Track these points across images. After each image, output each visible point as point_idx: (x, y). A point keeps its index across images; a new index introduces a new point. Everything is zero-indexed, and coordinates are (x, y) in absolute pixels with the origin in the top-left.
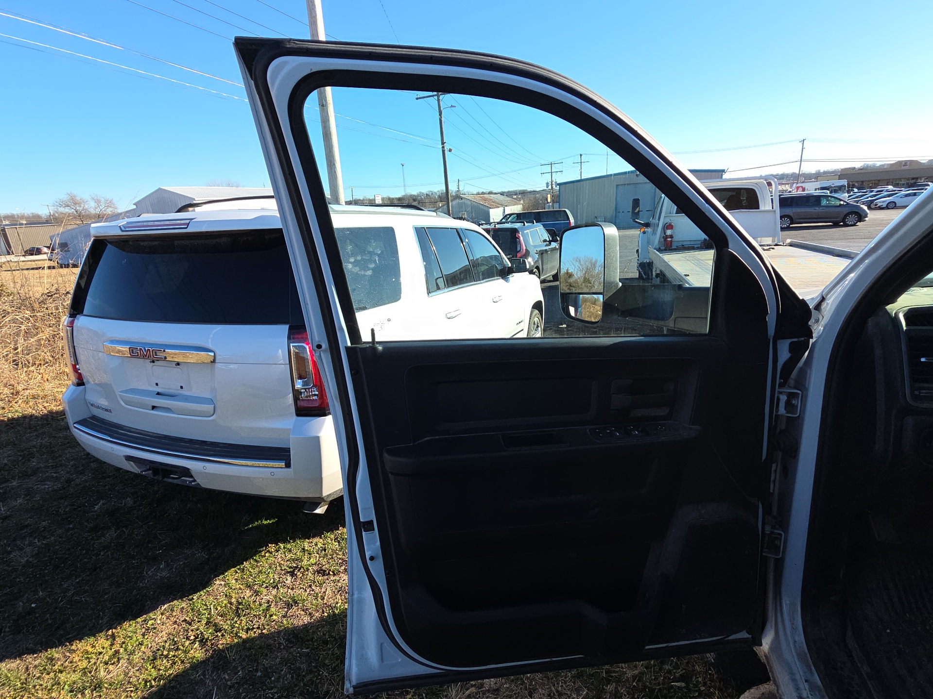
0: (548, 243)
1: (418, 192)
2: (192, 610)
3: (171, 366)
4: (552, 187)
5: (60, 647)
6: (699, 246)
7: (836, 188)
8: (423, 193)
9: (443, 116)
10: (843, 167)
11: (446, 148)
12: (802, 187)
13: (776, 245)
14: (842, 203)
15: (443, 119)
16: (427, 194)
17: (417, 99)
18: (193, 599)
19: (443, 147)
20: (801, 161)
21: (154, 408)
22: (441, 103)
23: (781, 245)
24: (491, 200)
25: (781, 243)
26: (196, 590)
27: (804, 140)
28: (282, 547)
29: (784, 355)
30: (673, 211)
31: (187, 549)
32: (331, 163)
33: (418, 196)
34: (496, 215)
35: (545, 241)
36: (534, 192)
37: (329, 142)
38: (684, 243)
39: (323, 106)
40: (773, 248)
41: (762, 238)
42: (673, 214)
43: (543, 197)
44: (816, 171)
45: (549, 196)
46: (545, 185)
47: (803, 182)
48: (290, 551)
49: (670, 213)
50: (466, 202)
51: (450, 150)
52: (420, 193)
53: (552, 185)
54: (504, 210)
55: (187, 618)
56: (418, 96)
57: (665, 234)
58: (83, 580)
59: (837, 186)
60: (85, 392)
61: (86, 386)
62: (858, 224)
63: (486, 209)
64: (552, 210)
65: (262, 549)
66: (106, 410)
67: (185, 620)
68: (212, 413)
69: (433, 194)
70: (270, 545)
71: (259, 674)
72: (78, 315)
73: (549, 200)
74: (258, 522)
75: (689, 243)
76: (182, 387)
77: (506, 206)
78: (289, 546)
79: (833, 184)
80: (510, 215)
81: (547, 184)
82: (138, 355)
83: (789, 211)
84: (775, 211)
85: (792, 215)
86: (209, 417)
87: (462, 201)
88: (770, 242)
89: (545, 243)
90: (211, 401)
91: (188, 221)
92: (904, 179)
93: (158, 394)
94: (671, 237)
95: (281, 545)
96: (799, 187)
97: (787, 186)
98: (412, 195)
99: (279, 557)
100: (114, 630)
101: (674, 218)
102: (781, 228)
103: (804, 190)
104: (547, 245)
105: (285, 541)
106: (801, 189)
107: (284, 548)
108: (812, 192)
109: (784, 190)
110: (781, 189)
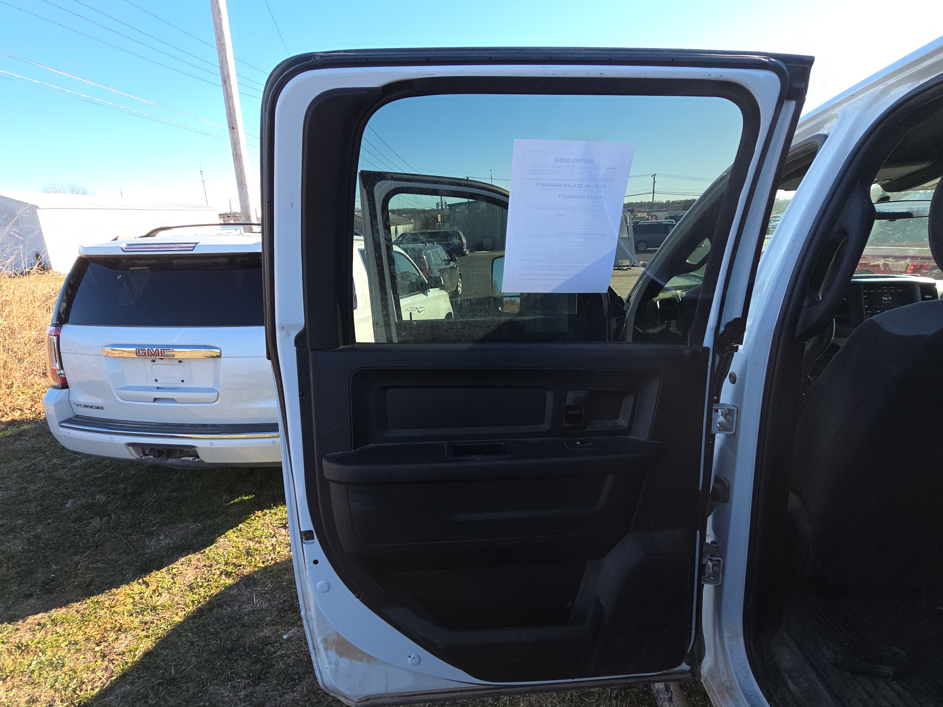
0: (447, 262)
2: (208, 558)
3: (173, 364)
4: (442, 208)
5: (100, 595)
10: (686, 199)
12: (655, 216)
13: (633, 266)
18: (205, 552)
20: (653, 193)
21: (155, 400)
23: (636, 266)
25: (636, 265)
26: (206, 547)
27: (655, 175)
28: (268, 512)
29: (614, 326)
31: (179, 523)
32: (242, 184)
35: (445, 260)
36: (424, 211)
37: (240, 164)
39: (233, 128)
40: (630, 269)
41: (623, 260)
43: (433, 216)
44: (667, 201)
45: (439, 216)
46: (435, 205)
47: (657, 211)
48: (276, 514)
53: (442, 205)
54: (396, 228)
55: (206, 564)
58: (90, 554)
60: (69, 394)
61: (70, 388)
64: (443, 230)
65: (250, 516)
66: (98, 408)
67: (205, 565)
68: (216, 398)
70: (256, 512)
71: (285, 583)
72: (64, 325)
73: (439, 220)
74: (238, 498)
76: (183, 381)
77: (398, 225)
78: (273, 511)
80: (406, 234)
81: (437, 204)
82: (145, 355)
83: (641, 237)
84: (630, 239)
85: (647, 240)
86: (213, 403)
88: (628, 264)
89: (445, 262)
90: (213, 390)
91: (194, 245)
93: (158, 388)
95: (266, 511)
96: (653, 215)
97: (644, 214)
99: (267, 519)
100: (144, 579)
103: (657, 218)
104: (446, 264)
105: (270, 508)
106: (654, 217)
107: (270, 512)
108: (662, 220)
109: (642, 217)
110: (640, 216)
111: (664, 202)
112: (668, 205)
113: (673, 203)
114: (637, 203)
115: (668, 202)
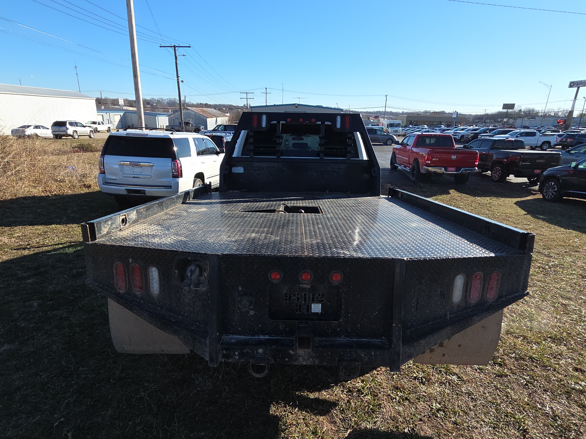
1: (151, 98)
3: (139, 167)
8: (155, 99)
9: (178, 60)
11: (180, 80)
14: (385, 134)
15: (178, 62)
16: (158, 100)
17: (161, 47)
19: (178, 79)
21: (133, 177)
22: (177, 52)
24: (208, 112)
33: (151, 100)
34: (211, 124)
50: (191, 112)
51: (182, 82)
52: (153, 99)
53: (247, 107)
54: (217, 119)
56: (161, 45)
61: (106, 174)
62: (392, 144)
63: (205, 118)
66: (115, 179)
69: (162, 100)
72: (105, 155)
76: (141, 172)
77: (218, 117)
79: (395, 122)
80: (220, 125)
81: (245, 104)
82: (132, 164)
86: (150, 179)
87: (188, 111)
90: (150, 175)
92: (436, 122)
93: (134, 174)
98: (146, 100)
103: (382, 124)
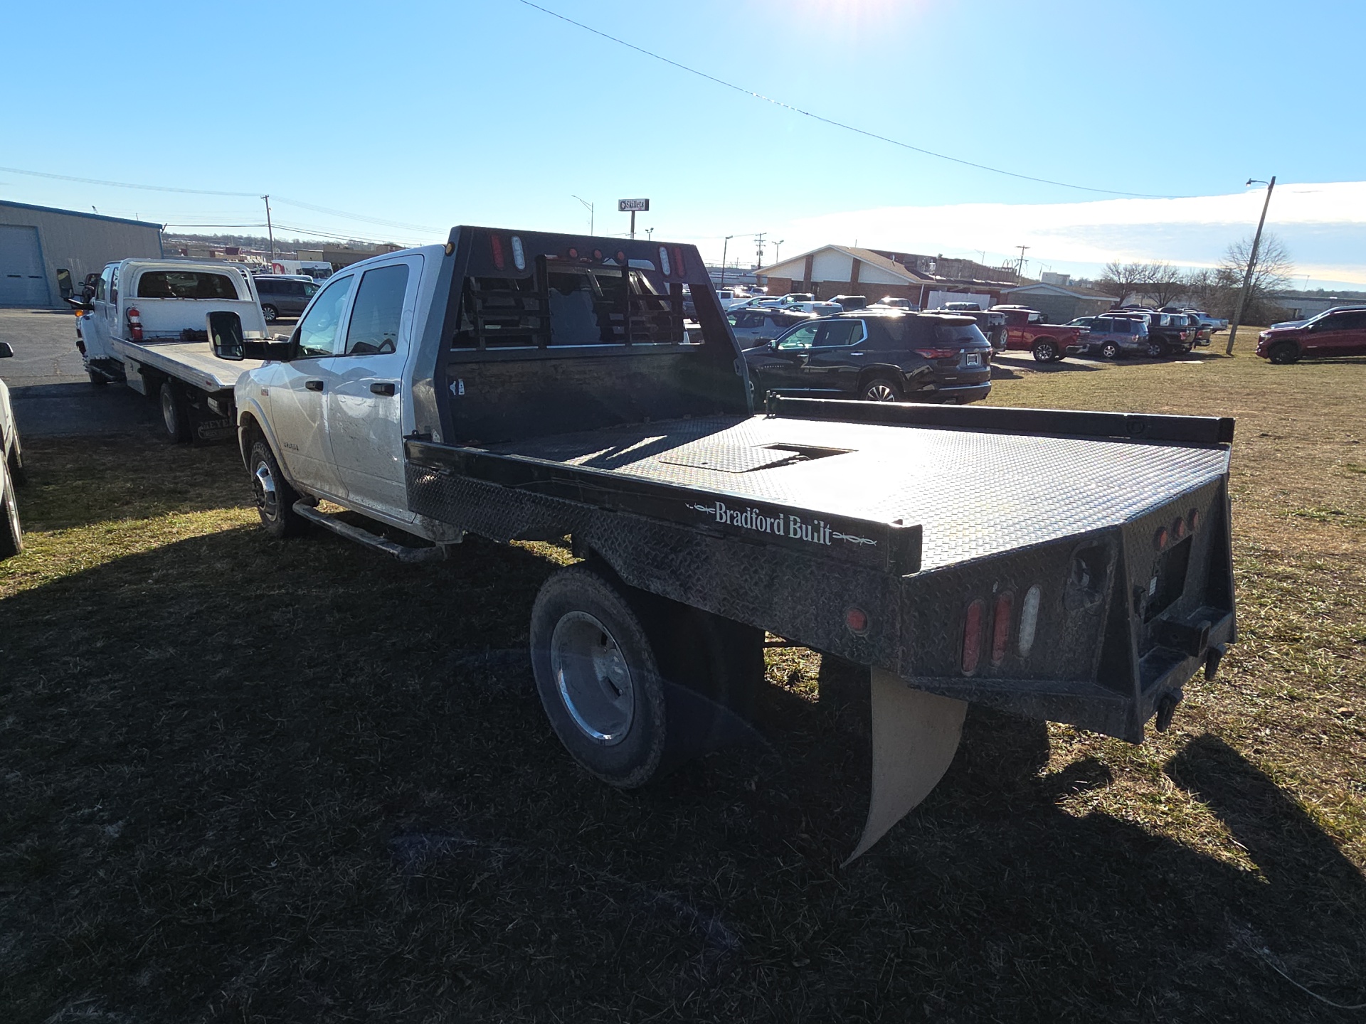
6: (179, 338)
7: (322, 272)
12: (280, 266)
20: (270, 226)
27: (267, 196)
30: (133, 293)
38: (159, 334)
41: (250, 332)
42: (133, 296)
44: (294, 241)
47: (281, 256)
49: (130, 296)
57: (129, 321)
59: (323, 270)
75: (164, 334)
79: (316, 266)
83: (270, 299)
84: (255, 303)
85: (275, 304)
94: (139, 325)
96: (276, 264)
97: (259, 257)
101: (137, 303)
102: (266, 321)
103: (283, 270)
106: (278, 269)
108: (292, 275)
109: (256, 264)
110: (251, 262)
111: (291, 241)
112: (298, 249)
113: (306, 245)
114: (241, 238)
115: (297, 243)
